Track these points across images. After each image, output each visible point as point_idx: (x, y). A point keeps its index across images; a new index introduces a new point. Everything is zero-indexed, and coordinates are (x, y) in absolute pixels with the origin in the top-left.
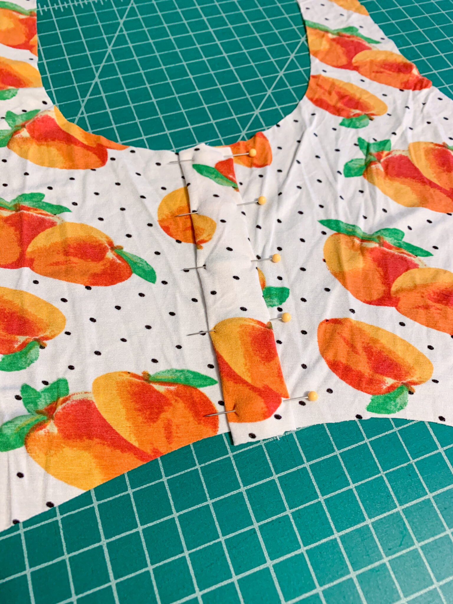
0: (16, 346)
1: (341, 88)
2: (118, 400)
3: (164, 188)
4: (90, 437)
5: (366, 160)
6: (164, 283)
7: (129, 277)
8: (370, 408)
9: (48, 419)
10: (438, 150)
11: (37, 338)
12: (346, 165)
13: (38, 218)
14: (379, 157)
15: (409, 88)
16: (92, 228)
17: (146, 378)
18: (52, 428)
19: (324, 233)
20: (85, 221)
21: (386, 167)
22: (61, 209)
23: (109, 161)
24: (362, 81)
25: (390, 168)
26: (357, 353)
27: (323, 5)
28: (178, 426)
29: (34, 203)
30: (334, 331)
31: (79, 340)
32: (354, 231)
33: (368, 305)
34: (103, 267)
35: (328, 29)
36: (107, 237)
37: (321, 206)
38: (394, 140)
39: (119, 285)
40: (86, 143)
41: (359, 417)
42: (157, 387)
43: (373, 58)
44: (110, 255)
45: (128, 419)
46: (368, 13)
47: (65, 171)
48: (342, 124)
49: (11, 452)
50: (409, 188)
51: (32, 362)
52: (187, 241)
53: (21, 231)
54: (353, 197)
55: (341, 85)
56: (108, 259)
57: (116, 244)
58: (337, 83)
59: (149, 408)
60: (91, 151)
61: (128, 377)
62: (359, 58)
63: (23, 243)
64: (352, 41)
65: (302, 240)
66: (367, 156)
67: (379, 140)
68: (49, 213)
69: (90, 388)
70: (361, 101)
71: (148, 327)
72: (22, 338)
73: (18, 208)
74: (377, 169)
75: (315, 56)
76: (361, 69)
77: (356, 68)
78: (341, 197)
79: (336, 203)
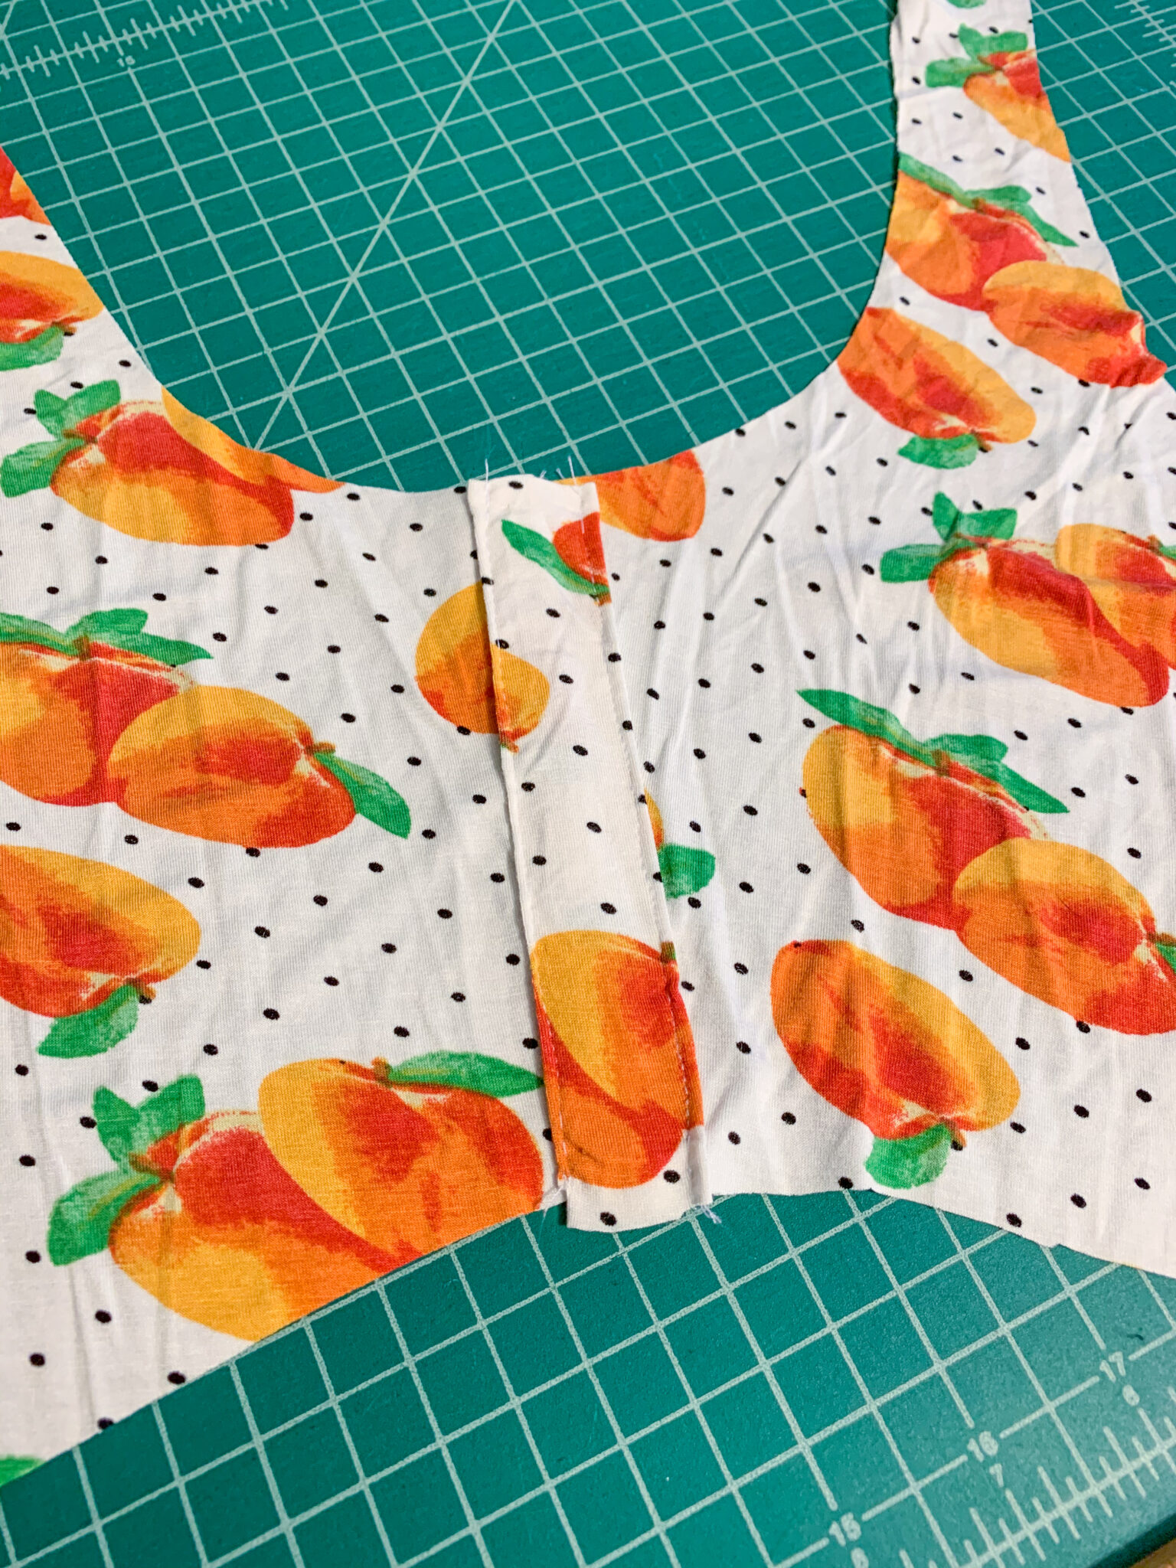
72: (98, 979)
73: (86, 650)
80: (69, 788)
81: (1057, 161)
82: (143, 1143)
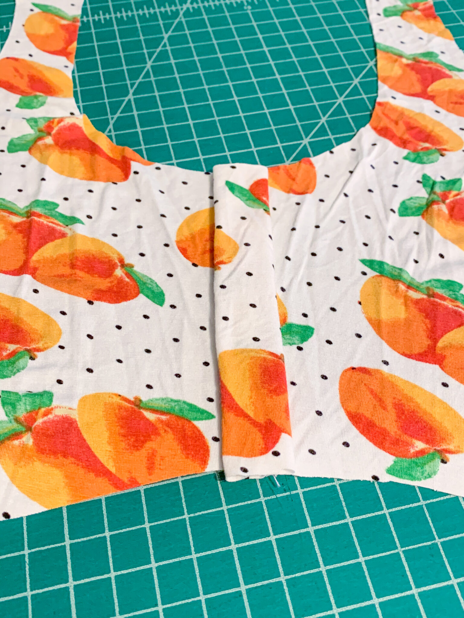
0: (5, 354)
1: (410, 118)
2: (103, 422)
3: (187, 208)
4: (65, 455)
5: (428, 199)
6: (173, 307)
7: (136, 296)
8: (390, 471)
9: (26, 431)
11: (28, 348)
12: (403, 203)
13: (49, 227)
14: (444, 197)
16: (104, 244)
17: (137, 403)
18: (28, 440)
19: (364, 274)
20: (97, 236)
21: (452, 209)
22: (73, 220)
23: (132, 175)
24: (437, 112)
25: (456, 210)
26: (385, 408)
27: (400, 27)
28: (162, 458)
29: (47, 211)
30: (361, 381)
31: (72, 356)
32: (400, 275)
33: (406, 359)
34: (109, 285)
35: (403, 54)
36: (119, 254)
37: (366, 245)
39: (124, 304)
40: (111, 155)
41: (375, 478)
42: (148, 415)
44: (119, 272)
45: (109, 444)
46: (453, 38)
47: (85, 182)
48: (406, 158)
51: (18, 371)
52: (204, 265)
54: (406, 239)
55: (411, 115)
56: (116, 276)
57: (127, 261)
58: (406, 113)
59: (134, 435)
60: (115, 164)
61: (118, 400)
62: (435, 87)
63: (28, 251)
64: (430, 68)
65: (337, 279)
66: (430, 195)
67: (448, 178)
68: (61, 224)
69: (75, 406)
70: (433, 134)
71: (148, 351)
72: (12, 347)
73: (30, 214)
74: (440, 210)
75: (385, 81)
76: (437, 99)
77: (431, 98)
78: (390, 237)
79: (383, 243)
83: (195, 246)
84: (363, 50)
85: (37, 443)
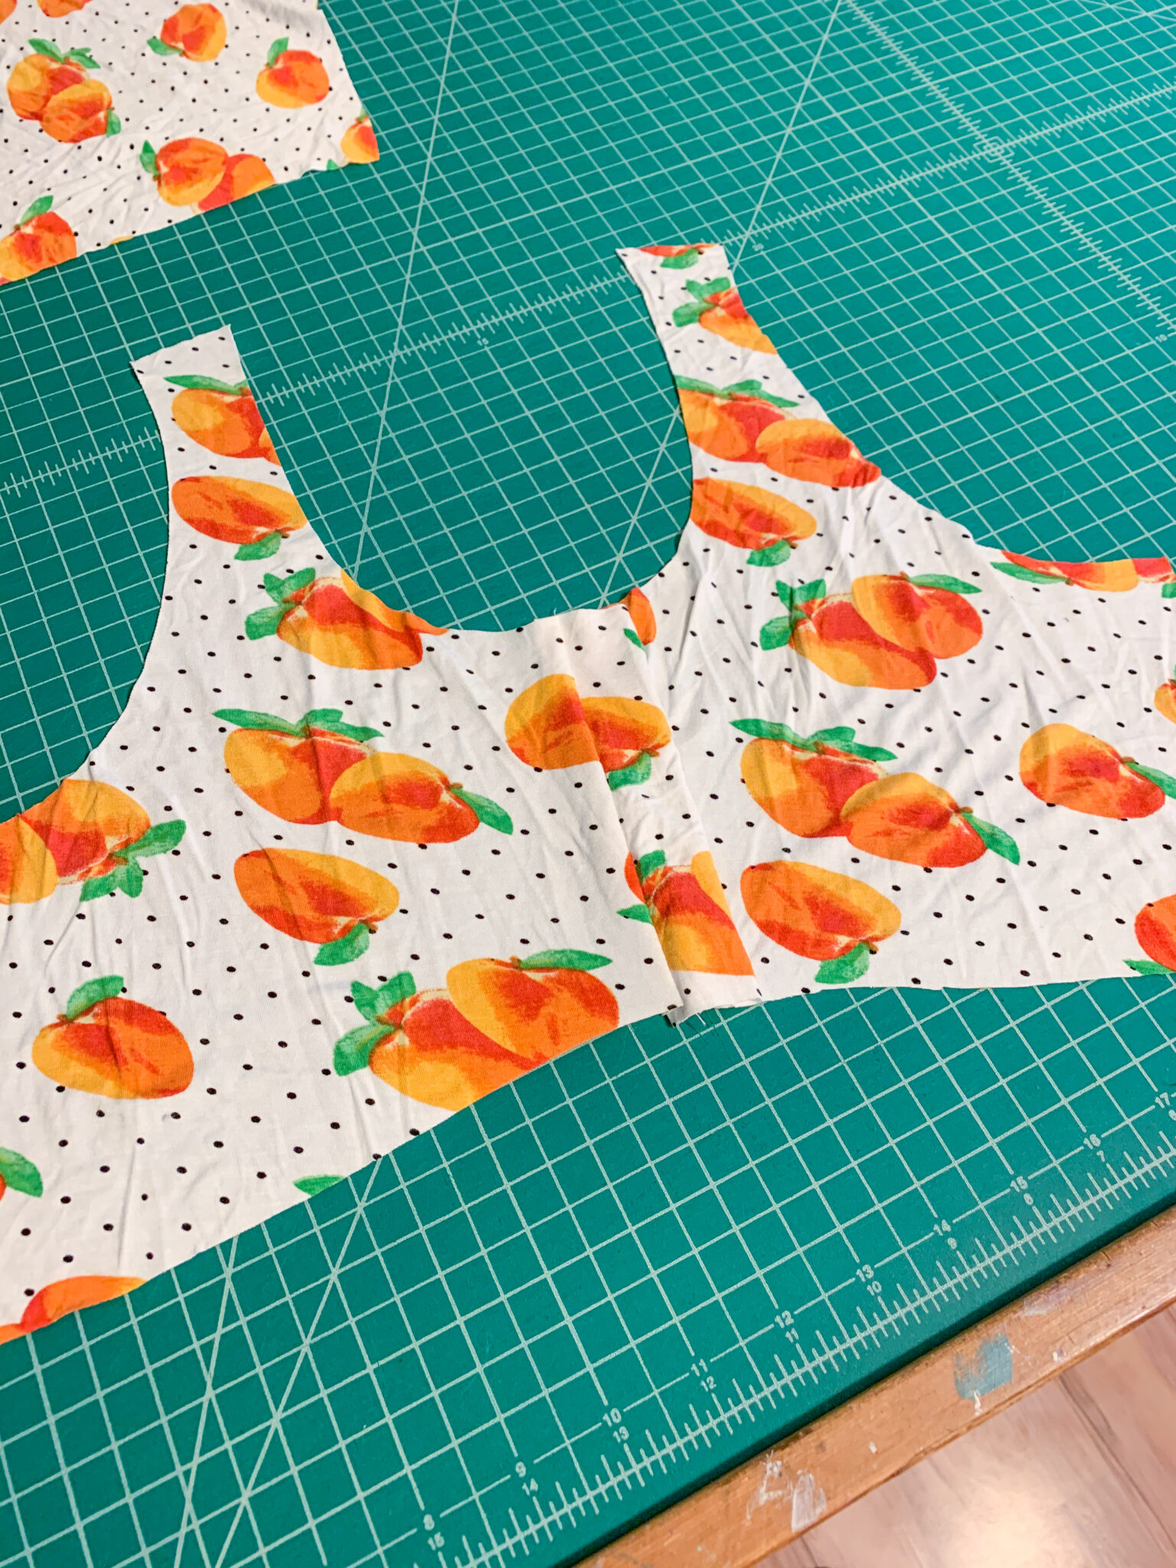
0: (336, 931)
1: (742, 497)
2: (483, 996)
3: (509, 690)
4: (453, 1046)
5: (790, 618)
6: (525, 832)
7: (476, 827)
8: (819, 978)
9: (397, 1029)
10: (894, 586)
11: (364, 919)
12: (763, 630)
13: (338, 748)
14: (809, 609)
15: (845, 484)
16: (416, 760)
17: (516, 964)
18: (402, 1039)
19: (739, 741)
20: (403, 750)
21: (820, 625)
22: (367, 733)
23: (424, 652)
24: (774, 480)
25: (825, 626)
26: (796, 907)
27: (701, 341)
28: (565, 1022)
29: (330, 725)
30: (764, 880)
31: (420, 920)
32: (782, 734)
33: (807, 839)
34: (439, 817)
35: (714, 389)
36: (439, 772)
37: (733, 700)
38: (829, 578)
39: (464, 840)
40: (388, 626)
41: (805, 990)
42: (532, 975)
43: (787, 436)
44: (446, 797)
45: (499, 1019)
46: (775, 349)
47: (368, 675)
48: (750, 562)
49: (352, 1075)
50: (855, 657)
51: (361, 952)
52: (549, 767)
53: (318, 770)
54: (777, 681)
55: (742, 492)
56: (445, 804)
57: (452, 780)
58: (735, 489)
59: (524, 1003)
60: (398, 638)
61: (492, 966)
62: (765, 440)
63: (323, 786)
64: (755, 410)
65: (710, 754)
66: (790, 611)
67: (807, 581)
68: (353, 740)
69: (444, 984)
70: (775, 516)
71: (511, 897)
72: (342, 921)
73: (308, 733)
74: (807, 631)
75: (697, 442)
76: (770, 459)
77: (762, 458)
78: (760, 683)
79: (753, 693)
80: (308, 814)
81: (769, 356)
82: (382, 1010)
83: (533, 742)
84: (660, 391)
85: (414, 1040)
